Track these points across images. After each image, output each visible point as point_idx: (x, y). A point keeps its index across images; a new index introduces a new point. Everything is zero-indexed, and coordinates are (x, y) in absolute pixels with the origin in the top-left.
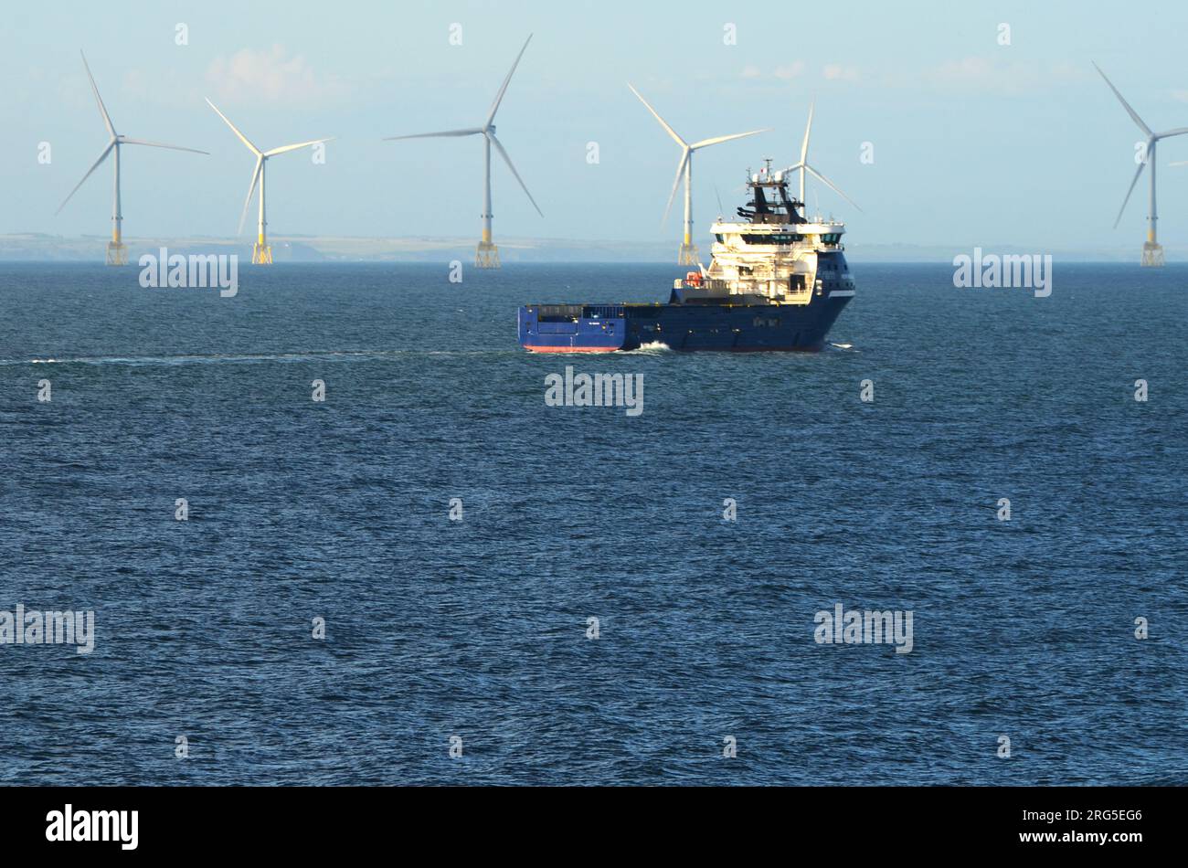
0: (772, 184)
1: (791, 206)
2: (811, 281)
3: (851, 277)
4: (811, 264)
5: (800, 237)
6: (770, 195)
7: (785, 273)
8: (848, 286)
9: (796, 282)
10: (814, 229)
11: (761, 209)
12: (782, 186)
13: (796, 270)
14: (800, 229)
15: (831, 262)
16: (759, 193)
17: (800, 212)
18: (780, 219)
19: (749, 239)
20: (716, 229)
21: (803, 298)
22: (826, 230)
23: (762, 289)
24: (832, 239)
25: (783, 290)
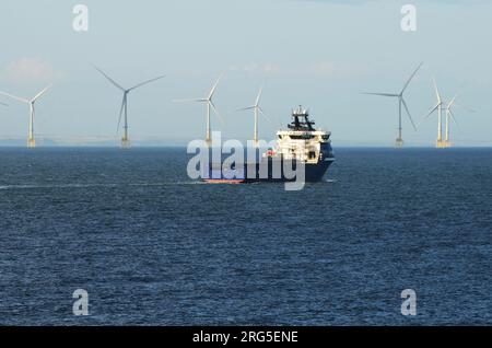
0: (302, 115)
1: (309, 124)
2: (317, 154)
3: (333, 152)
4: (318, 147)
5: (313, 136)
6: (301, 119)
7: (307, 151)
8: (332, 156)
9: (311, 154)
10: (319, 133)
11: (297, 125)
12: (306, 116)
13: (312, 150)
14: (313, 133)
15: (325, 146)
16: (297, 118)
17: (313, 126)
18: (305, 129)
19: (292, 137)
20: (279, 133)
21: (314, 161)
22: (323, 134)
24: (326, 137)
25: (306, 157)
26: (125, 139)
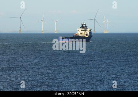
0: (84, 24)
1: (86, 27)
4: (88, 33)
6: (84, 25)
8: (92, 35)
9: (87, 35)
11: (83, 27)
12: (85, 25)
14: (87, 29)
15: (90, 33)
16: (83, 25)
19: (81, 30)
20: (78, 29)
23: (83, 36)
24: (90, 30)
25: (85, 35)
26: (20, 31)
